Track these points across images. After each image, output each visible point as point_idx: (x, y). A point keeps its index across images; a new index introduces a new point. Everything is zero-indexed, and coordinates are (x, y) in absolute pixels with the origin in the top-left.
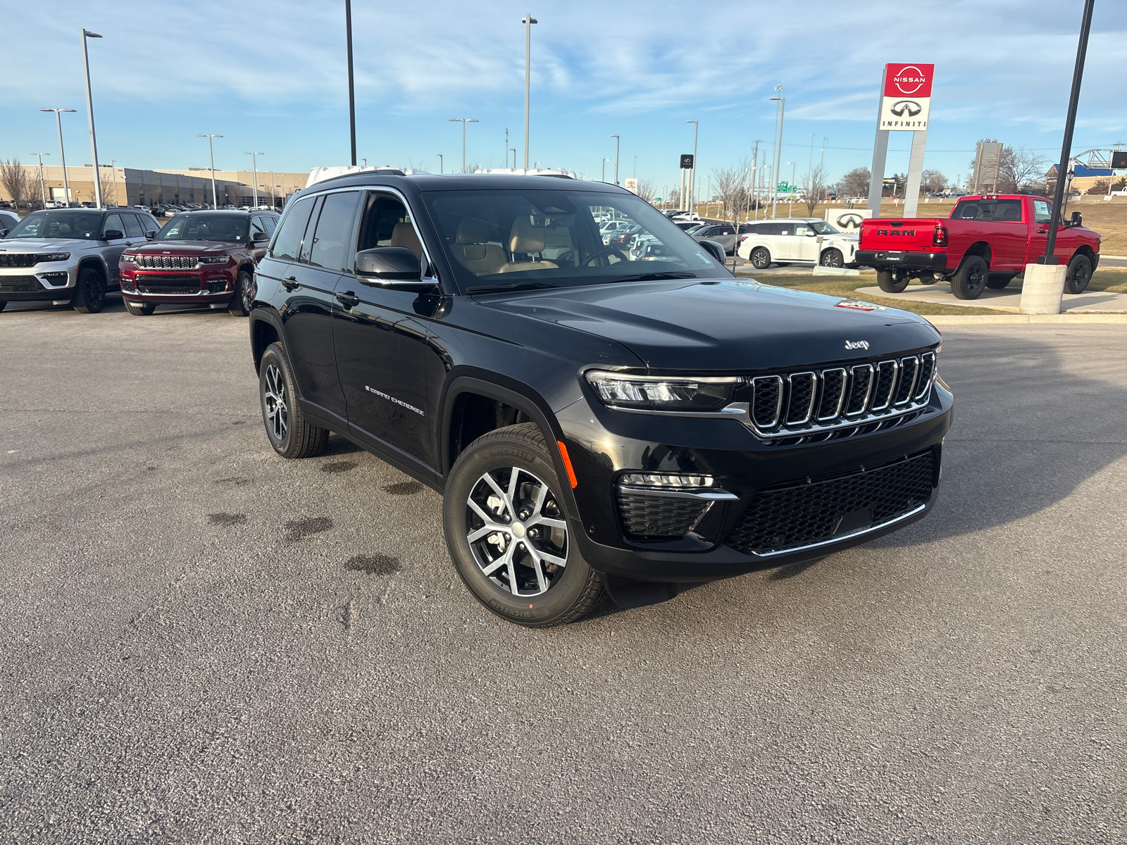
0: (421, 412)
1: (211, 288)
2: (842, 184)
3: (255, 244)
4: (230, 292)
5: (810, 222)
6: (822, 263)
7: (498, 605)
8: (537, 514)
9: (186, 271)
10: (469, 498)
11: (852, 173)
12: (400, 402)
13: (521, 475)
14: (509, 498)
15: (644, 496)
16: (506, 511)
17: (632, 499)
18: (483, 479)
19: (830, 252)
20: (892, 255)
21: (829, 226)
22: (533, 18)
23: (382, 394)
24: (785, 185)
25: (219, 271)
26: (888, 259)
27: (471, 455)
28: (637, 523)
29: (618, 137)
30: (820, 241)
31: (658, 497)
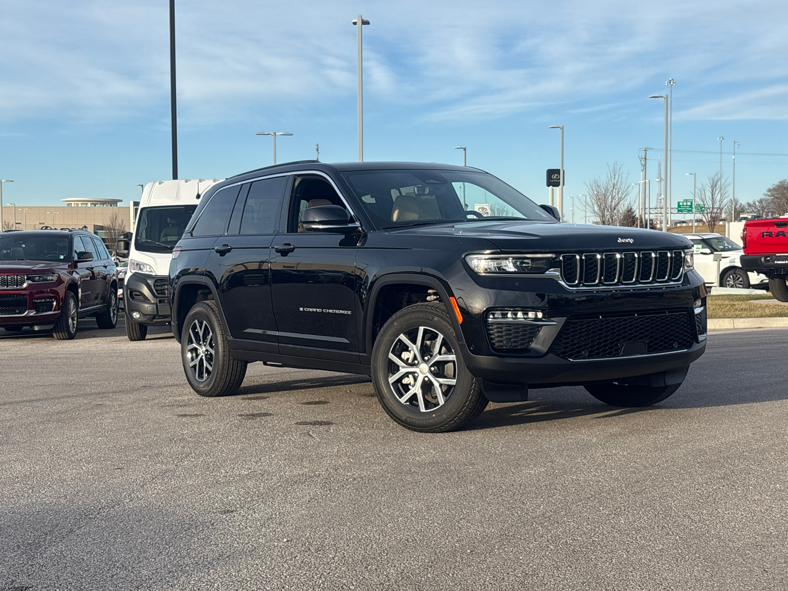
0: (349, 312)
1: (36, 307)
2: (766, 200)
3: (79, 264)
4: (56, 312)
5: (705, 237)
6: (722, 285)
7: (412, 420)
8: (436, 354)
9: (12, 290)
10: (390, 353)
11: (778, 186)
12: (331, 311)
13: (425, 331)
14: (417, 347)
15: (502, 324)
16: (415, 358)
17: (495, 326)
18: (399, 339)
19: (732, 271)
20: (779, 259)
21: (730, 242)
22: (365, 19)
23: (315, 310)
24: (689, 204)
25: (45, 290)
26: (776, 262)
27: (392, 323)
28: (499, 341)
29: (465, 149)
30: (718, 259)
31: (510, 324)
